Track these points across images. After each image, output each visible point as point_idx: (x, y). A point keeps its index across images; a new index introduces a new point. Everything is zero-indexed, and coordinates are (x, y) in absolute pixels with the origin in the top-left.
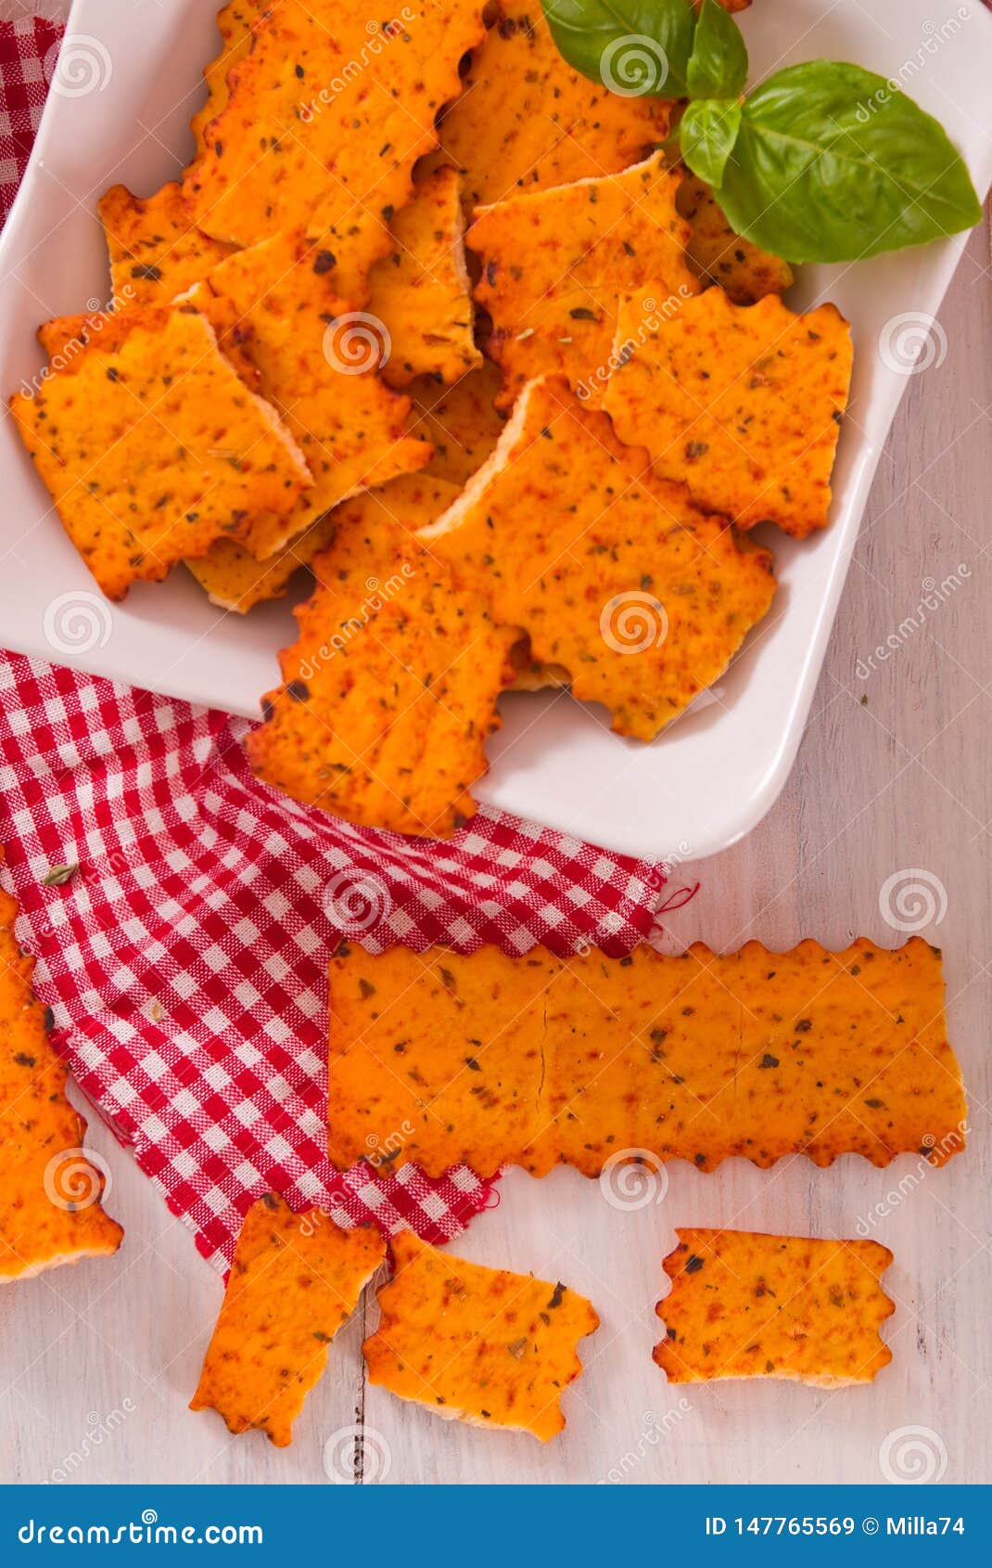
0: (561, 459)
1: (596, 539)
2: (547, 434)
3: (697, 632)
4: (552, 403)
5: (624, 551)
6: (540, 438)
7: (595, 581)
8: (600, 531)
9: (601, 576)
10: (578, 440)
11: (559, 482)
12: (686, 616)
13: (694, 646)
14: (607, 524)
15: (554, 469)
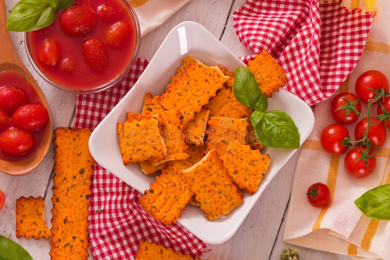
0: (212, 166)
1: (213, 182)
2: (211, 160)
3: (226, 204)
4: (213, 155)
5: (217, 186)
6: (209, 161)
7: (211, 189)
8: (214, 180)
9: (212, 189)
10: (216, 163)
11: (210, 170)
12: (225, 201)
13: (225, 207)
14: (216, 180)
15: (210, 167)
